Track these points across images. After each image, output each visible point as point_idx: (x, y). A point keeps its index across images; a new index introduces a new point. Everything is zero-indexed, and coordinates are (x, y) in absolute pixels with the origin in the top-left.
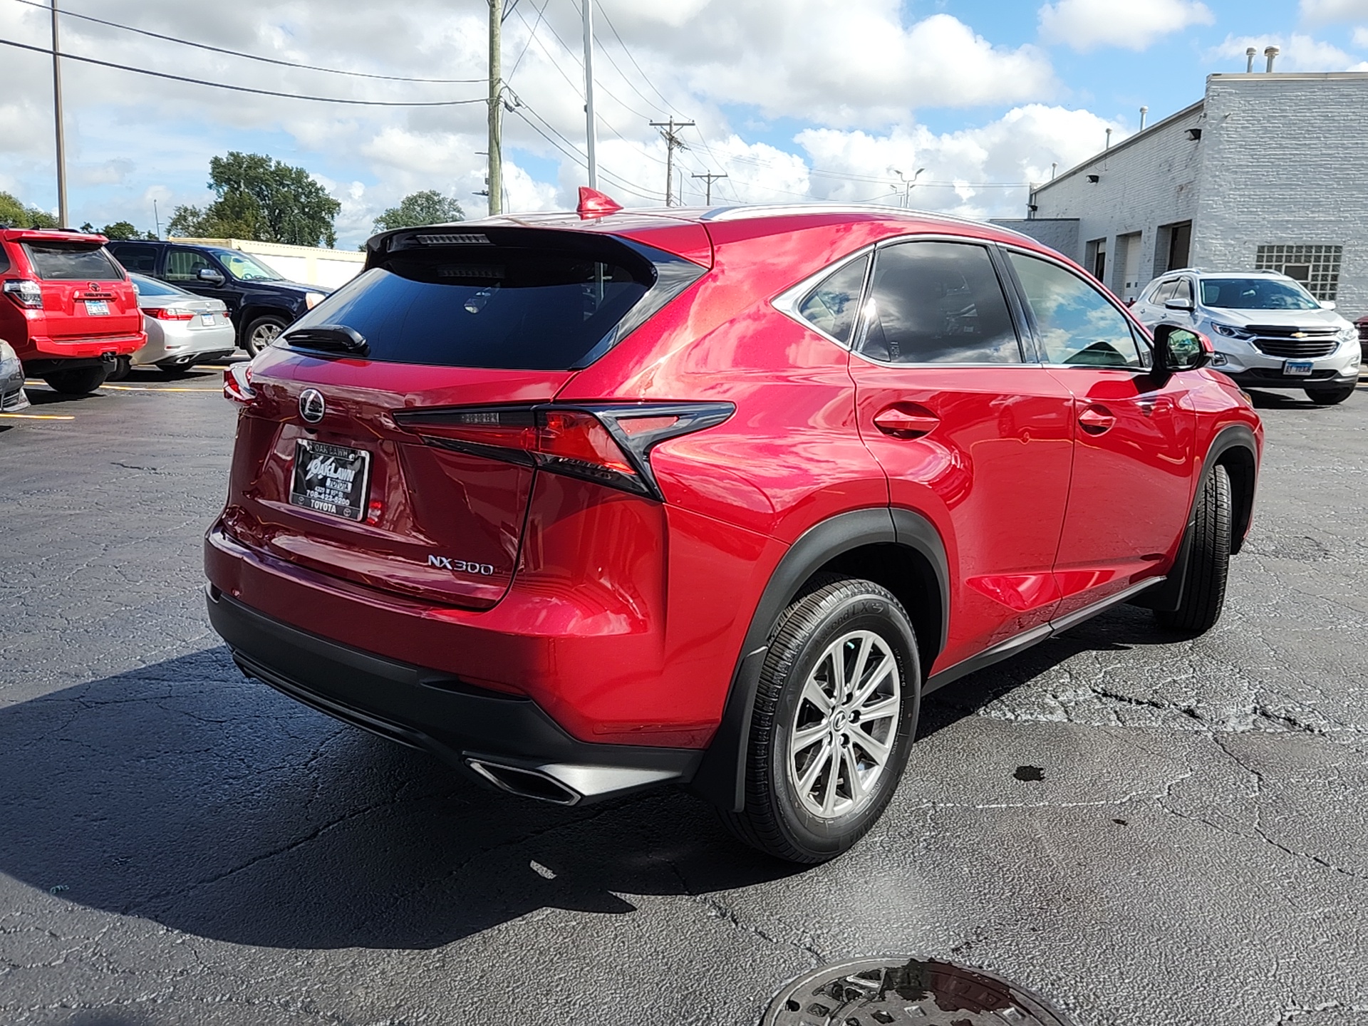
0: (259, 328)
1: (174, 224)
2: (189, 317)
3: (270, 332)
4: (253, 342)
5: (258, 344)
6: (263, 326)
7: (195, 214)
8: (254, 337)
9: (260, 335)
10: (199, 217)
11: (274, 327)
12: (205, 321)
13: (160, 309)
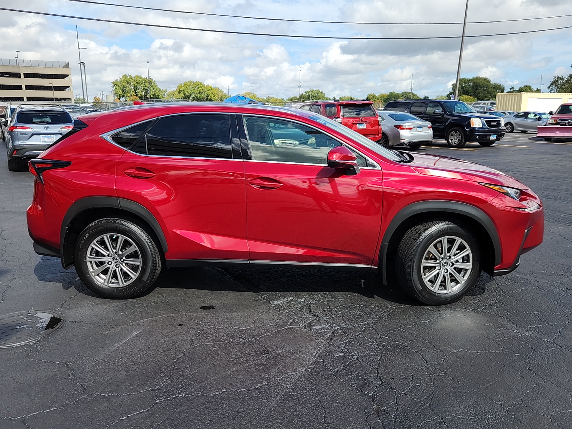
0: (452, 132)
1: (552, 84)
2: (411, 129)
3: (456, 133)
4: (449, 138)
5: (451, 138)
6: (454, 132)
7: (562, 79)
8: (450, 136)
9: (452, 135)
10: (564, 80)
11: (457, 132)
12: (418, 130)
13: (400, 126)
